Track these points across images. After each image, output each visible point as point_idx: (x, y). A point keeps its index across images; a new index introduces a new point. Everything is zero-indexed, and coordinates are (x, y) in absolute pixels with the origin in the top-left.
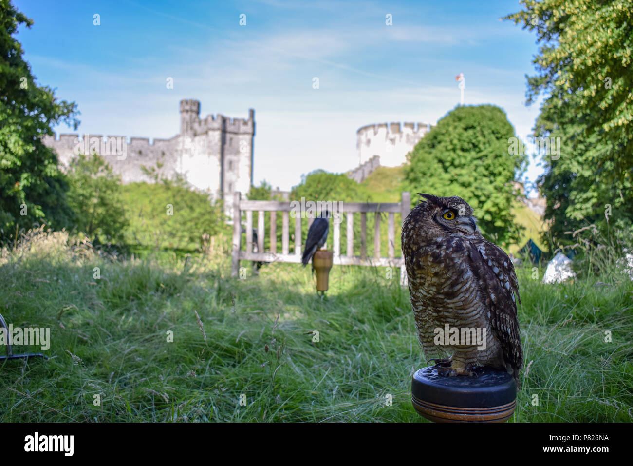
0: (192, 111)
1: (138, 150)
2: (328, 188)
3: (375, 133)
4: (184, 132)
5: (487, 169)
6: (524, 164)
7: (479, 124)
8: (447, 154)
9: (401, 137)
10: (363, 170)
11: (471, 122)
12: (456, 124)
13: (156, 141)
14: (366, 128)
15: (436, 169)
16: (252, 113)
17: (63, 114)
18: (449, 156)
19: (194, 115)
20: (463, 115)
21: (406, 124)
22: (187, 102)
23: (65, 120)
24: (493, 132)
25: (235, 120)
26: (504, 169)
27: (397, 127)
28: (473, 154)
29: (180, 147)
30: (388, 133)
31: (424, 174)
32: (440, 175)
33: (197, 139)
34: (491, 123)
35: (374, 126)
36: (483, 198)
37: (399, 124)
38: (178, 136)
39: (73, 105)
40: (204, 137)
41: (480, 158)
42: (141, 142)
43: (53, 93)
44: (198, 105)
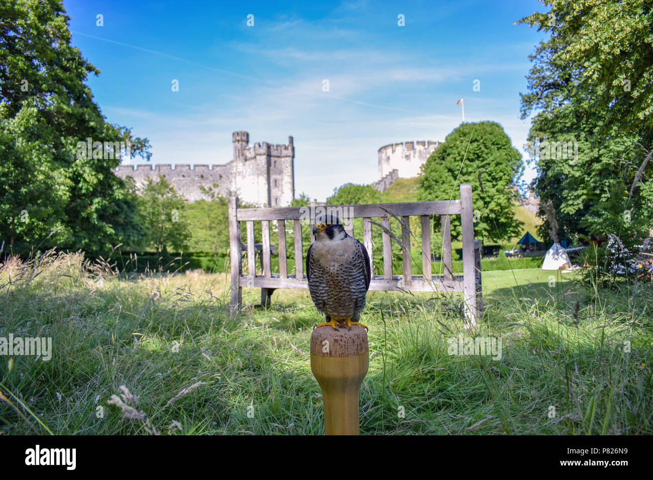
0: (242, 140)
1: (200, 174)
2: (357, 197)
3: (393, 152)
4: (237, 157)
5: (490, 175)
6: (520, 169)
7: (482, 138)
8: (455, 164)
9: (415, 153)
10: (385, 182)
11: (475, 137)
12: (462, 138)
13: (214, 166)
14: (385, 147)
15: (446, 177)
16: (291, 139)
17: (138, 149)
18: (457, 165)
19: (244, 144)
20: (467, 131)
21: (418, 143)
22: (238, 134)
23: (139, 153)
24: (493, 144)
25: (278, 146)
26: (504, 174)
27: (411, 145)
28: (477, 163)
29: (234, 171)
30: (404, 150)
31: (437, 182)
32: (450, 182)
33: (247, 163)
34: (491, 136)
35: (392, 145)
36: (488, 199)
37: (412, 143)
38: (232, 162)
39: (146, 141)
40: (253, 161)
41: (483, 166)
42: (203, 168)
43: (130, 132)
44: (248, 135)
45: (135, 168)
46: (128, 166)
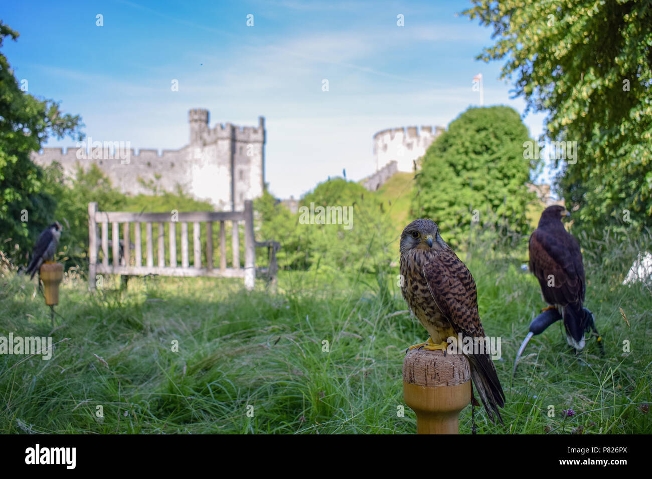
0: (200, 120)
1: (146, 162)
2: (336, 196)
3: (392, 138)
4: (193, 142)
5: (500, 172)
6: (539, 166)
7: (492, 125)
8: (458, 157)
9: (419, 141)
10: (380, 177)
11: (483, 124)
12: (468, 126)
13: (165, 152)
14: (382, 133)
15: (447, 173)
16: (262, 121)
17: (68, 127)
18: (461, 159)
19: (203, 124)
20: (474, 116)
21: (423, 128)
22: (195, 112)
23: (70, 133)
24: (506, 134)
25: (245, 128)
26: (518, 171)
27: (414, 131)
28: (486, 156)
29: (189, 158)
30: (404, 137)
31: (435, 178)
32: (451, 179)
33: (207, 149)
34: (503, 124)
35: (390, 131)
36: (496, 202)
37: (416, 128)
38: (187, 147)
39: (78, 118)
40: (213, 147)
41: (493, 161)
42: (151, 154)
43: (58, 107)
44: (207, 114)
45: (65, 152)
46: (55, 149)
